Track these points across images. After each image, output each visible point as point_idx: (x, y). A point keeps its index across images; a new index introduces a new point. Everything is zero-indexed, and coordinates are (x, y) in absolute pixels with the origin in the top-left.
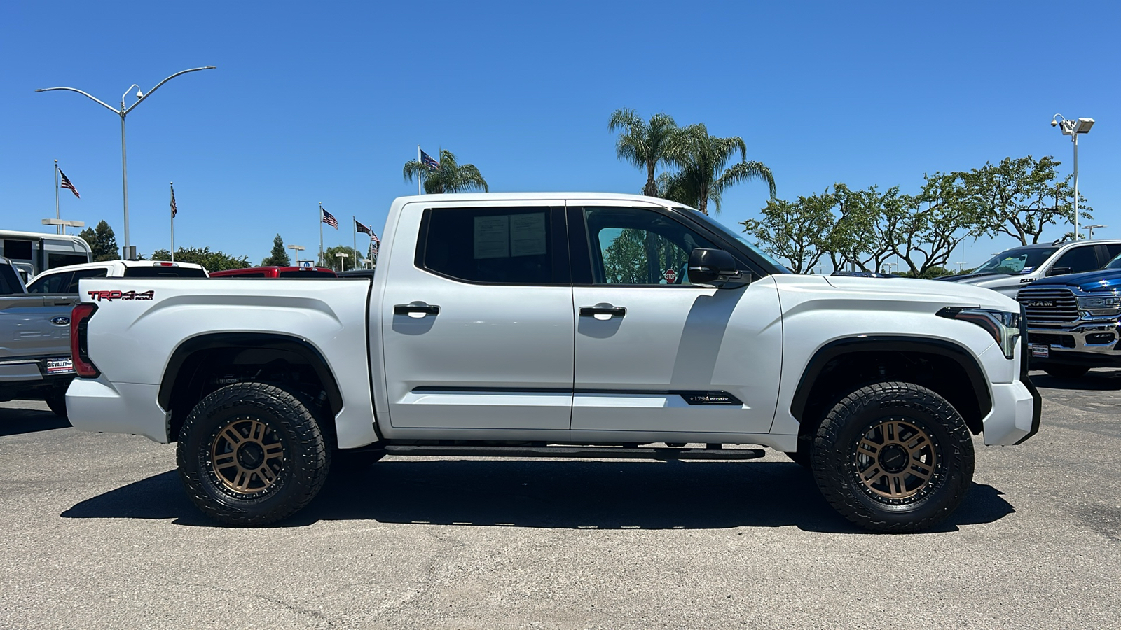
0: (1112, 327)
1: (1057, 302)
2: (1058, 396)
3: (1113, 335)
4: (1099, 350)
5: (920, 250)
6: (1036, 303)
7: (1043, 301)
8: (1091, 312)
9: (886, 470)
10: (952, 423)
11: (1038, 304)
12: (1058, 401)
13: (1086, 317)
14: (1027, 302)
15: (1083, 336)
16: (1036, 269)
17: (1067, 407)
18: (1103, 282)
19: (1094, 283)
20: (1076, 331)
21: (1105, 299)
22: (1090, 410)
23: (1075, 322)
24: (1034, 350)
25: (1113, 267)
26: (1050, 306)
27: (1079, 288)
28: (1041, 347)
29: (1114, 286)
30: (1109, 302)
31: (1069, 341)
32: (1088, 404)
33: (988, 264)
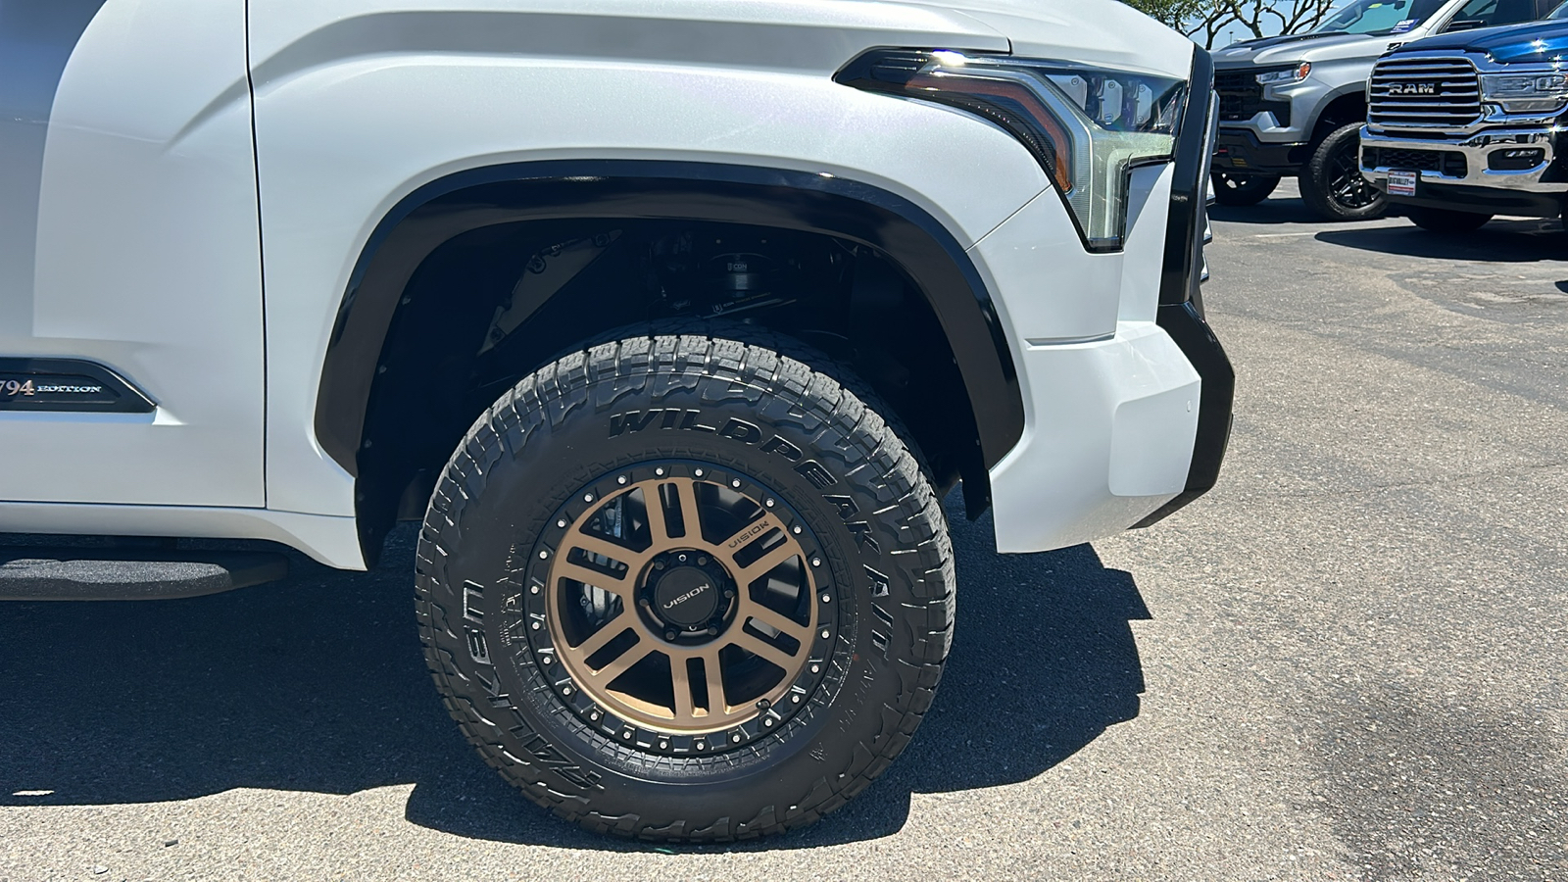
0: (1542, 135)
1: (1443, 85)
2: (1418, 275)
3: (1541, 151)
4: (1510, 183)
5: (1274, 12)
6: (1405, 87)
7: (1417, 82)
8: (1504, 106)
9: (661, 633)
10: (866, 490)
11: (1406, 91)
12: (1414, 287)
13: (1492, 117)
14: (1387, 86)
15: (1483, 153)
16: (1420, 24)
17: (1427, 302)
18: (1538, 43)
19: (1519, 46)
20: (1472, 144)
21: (1538, 77)
22: (1471, 312)
23: (1473, 127)
24: (1391, 181)
25: (1560, 16)
26: (1428, 93)
27: (1488, 56)
28: (1403, 176)
29: (1555, 53)
30: (1543, 84)
31: (1456, 164)
32: (1471, 295)
33: (1337, 17)
